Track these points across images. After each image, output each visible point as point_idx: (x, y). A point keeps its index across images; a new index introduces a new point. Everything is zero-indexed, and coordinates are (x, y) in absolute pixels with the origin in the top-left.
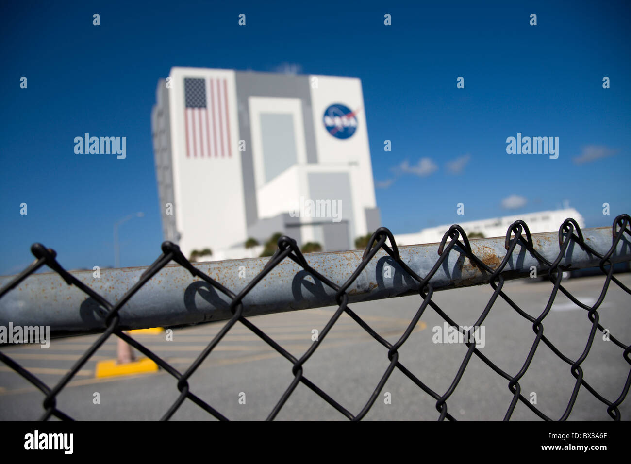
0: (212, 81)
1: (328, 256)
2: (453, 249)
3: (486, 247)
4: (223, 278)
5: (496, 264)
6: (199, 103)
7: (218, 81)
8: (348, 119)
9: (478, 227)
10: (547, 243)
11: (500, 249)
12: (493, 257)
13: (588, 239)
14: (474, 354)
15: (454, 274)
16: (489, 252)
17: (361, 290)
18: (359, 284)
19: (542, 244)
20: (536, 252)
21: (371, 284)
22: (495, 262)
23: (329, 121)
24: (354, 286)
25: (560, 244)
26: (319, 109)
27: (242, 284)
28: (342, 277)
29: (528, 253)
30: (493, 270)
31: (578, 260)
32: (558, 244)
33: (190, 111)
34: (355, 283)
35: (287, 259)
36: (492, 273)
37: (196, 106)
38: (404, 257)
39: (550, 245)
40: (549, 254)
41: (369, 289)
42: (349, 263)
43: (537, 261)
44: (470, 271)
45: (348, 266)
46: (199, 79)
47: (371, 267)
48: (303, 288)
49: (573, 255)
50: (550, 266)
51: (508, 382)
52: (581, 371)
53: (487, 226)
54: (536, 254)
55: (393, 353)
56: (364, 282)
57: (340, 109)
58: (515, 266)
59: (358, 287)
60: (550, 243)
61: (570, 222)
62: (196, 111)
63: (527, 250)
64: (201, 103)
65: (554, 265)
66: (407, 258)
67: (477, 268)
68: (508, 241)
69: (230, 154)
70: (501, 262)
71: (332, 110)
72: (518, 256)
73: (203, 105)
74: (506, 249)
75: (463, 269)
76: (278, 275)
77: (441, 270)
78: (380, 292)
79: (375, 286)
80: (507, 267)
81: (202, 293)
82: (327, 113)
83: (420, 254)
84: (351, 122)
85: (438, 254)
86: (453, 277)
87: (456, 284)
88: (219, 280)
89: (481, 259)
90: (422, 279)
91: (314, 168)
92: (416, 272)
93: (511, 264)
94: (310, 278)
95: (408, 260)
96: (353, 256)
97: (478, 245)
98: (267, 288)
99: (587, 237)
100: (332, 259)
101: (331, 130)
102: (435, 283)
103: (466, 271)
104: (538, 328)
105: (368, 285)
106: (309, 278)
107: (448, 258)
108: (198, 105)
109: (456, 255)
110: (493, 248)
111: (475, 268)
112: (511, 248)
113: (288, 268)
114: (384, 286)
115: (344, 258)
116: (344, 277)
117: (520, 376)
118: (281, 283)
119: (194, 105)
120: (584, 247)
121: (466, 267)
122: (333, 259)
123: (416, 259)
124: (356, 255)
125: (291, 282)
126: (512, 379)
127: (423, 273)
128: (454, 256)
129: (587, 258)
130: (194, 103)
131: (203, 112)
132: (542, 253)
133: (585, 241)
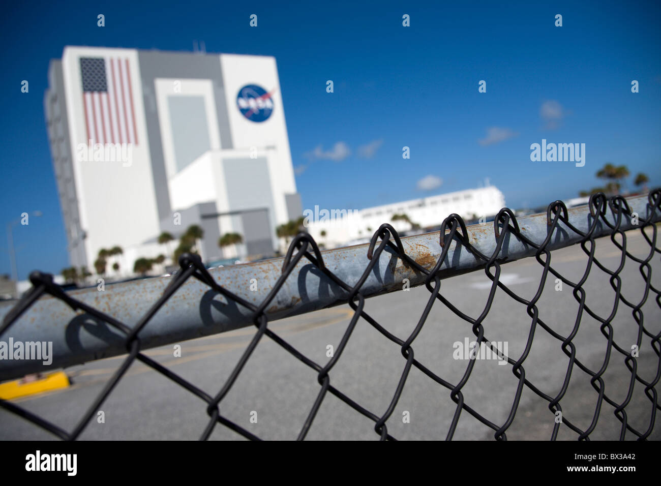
0: (112, 61)
1: (241, 269)
2: (384, 251)
3: (420, 245)
4: (115, 308)
5: (431, 264)
6: (98, 87)
7: (119, 62)
8: (264, 101)
9: (401, 209)
10: (483, 236)
11: (434, 246)
12: (427, 256)
13: (523, 228)
14: (413, 365)
15: (386, 278)
16: (423, 250)
17: (282, 306)
18: (280, 299)
19: (478, 237)
20: (472, 247)
21: (293, 298)
22: (430, 261)
23: (243, 103)
24: (274, 303)
25: (496, 236)
26: (232, 90)
27: (139, 312)
28: (260, 294)
29: (463, 248)
30: (428, 271)
31: (514, 252)
32: (495, 236)
33: (88, 96)
34: (275, 300)
35: (192, 279)
36: (427, 274)
37: (95, 90)
38: (329, 264)
39: (486, 238)
40: (485, 247)
41: (291, 304)
42: (266, 276)
43: (473, 256)
44: (404, 273)
45: (266, 280)
46: (98, 60)
47: (293, 278)
48: (214, 311)
49: (509, 247)
50: (487, 261)
51: (450, 391)
52: (523, 371)
53: (411, 207)
54: (472, 249)
55: (323, 377)
56: (285, 297)
57: (254, 90)
58: (451, 264)
59: (279, 303)
60: (485, 235)
61: (505, 212)
62: (96, 96)
63: (462, 245)
64: (100, 86)
65: (491, 260)
66: (333, 265)
67: (410, 269)
68: (442, 238)
69: (136, 142)
70: (437, 260)
71: (246, 92)
72: (453, 252)
73: (103, 89)
74: (441, 246)
75: (395, 272)
76: (182, 297)
77: (372, 276)
78: (304, 306)
79: (298, 300)
80: (444, 266)
81: (89, 328)
82: (240, 95)
83: (347, 259)
84: (268, 104)
85: (367, 258)
86: (385, 282)
87: (388, 289)
88: (109, 309)
89: (414, 259)
90: (351, 288)
91: (229, 154)
92: (344, 281)
93: (447, 263)
94: (221, 298)
95: (334, 267)
96: (271, 267)
97: (410, 243)
98: (170, 314)
99: (523, 227)
100: (246, 272)
101: (246, 113)
102: (366, 290)
103: (399, 274)
104: (478, 329)
105: (290, 300)
106: (219, 298)
107: (378, 262)
108: (98, 89)
109: (387, 257)
110: (426, 245)
111: (409, 270)
112: (447, 245)
113: (194, 289)
114: (308, 299)
115: (261, 270)
116: (262, 293)
117: (462, 384)
118: (186, 306)
119: (92, 89)
120: (520, 237)
121: (398, 270)
122: (248, 273)
123: (343, 264)
124: (274, 266)
125: (198, 304)
126: (454, 388)
127: (352, 281)
128: (385, 258)
129: (523, 249)
130: (92, 86)
131: (104, 96)
132: (478, 247)
133: (521, 231)
